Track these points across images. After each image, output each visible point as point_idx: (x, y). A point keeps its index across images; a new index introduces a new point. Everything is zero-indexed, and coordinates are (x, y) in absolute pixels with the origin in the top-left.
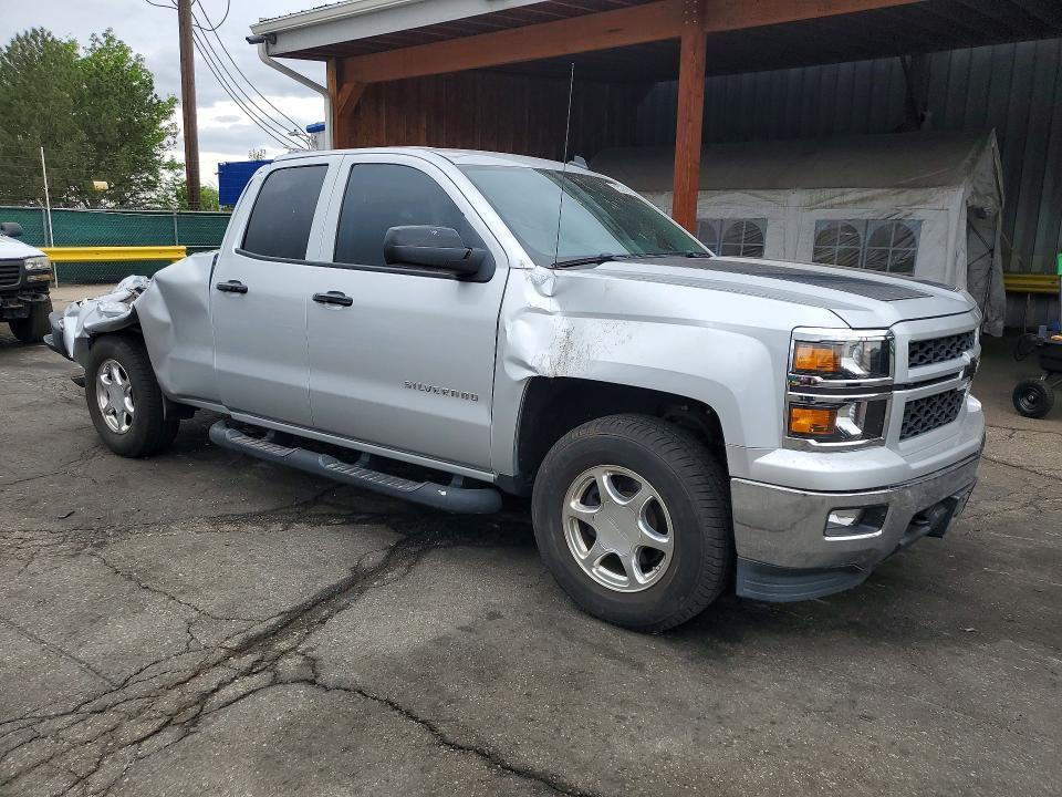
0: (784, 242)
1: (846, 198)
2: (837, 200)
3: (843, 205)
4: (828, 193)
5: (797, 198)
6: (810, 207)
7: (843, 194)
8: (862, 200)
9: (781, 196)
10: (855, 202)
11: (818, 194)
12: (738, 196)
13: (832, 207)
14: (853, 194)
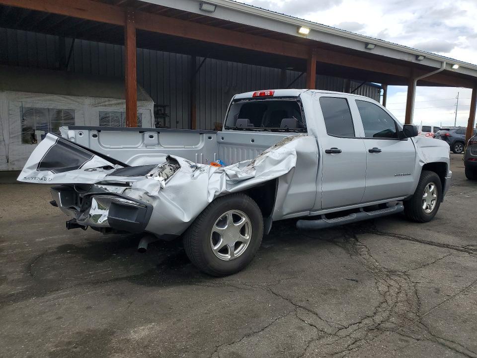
0: (84, 121)
1: (111, 103)
2: (107, 103)
3: (110, 105)
4: (103, 100)
5: (88, 101)
6: (95, 105)
7: (109, 101)
8: (118, 104)
9: (80, 99)
10: (116, 104)
11: (98, 100)
12: (55, 97)
13: (105, 106)
14: (114, 101)
